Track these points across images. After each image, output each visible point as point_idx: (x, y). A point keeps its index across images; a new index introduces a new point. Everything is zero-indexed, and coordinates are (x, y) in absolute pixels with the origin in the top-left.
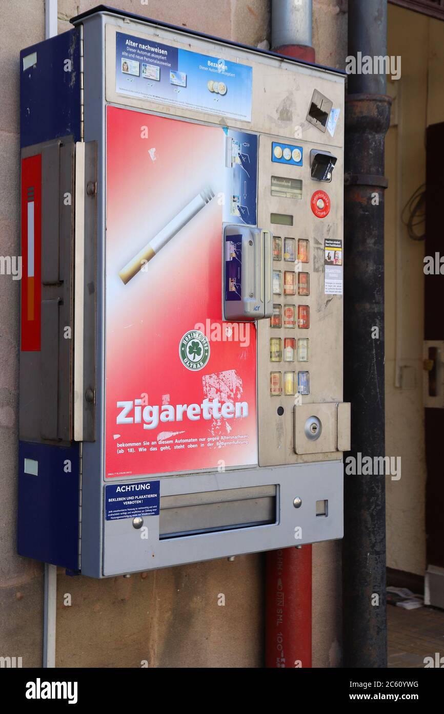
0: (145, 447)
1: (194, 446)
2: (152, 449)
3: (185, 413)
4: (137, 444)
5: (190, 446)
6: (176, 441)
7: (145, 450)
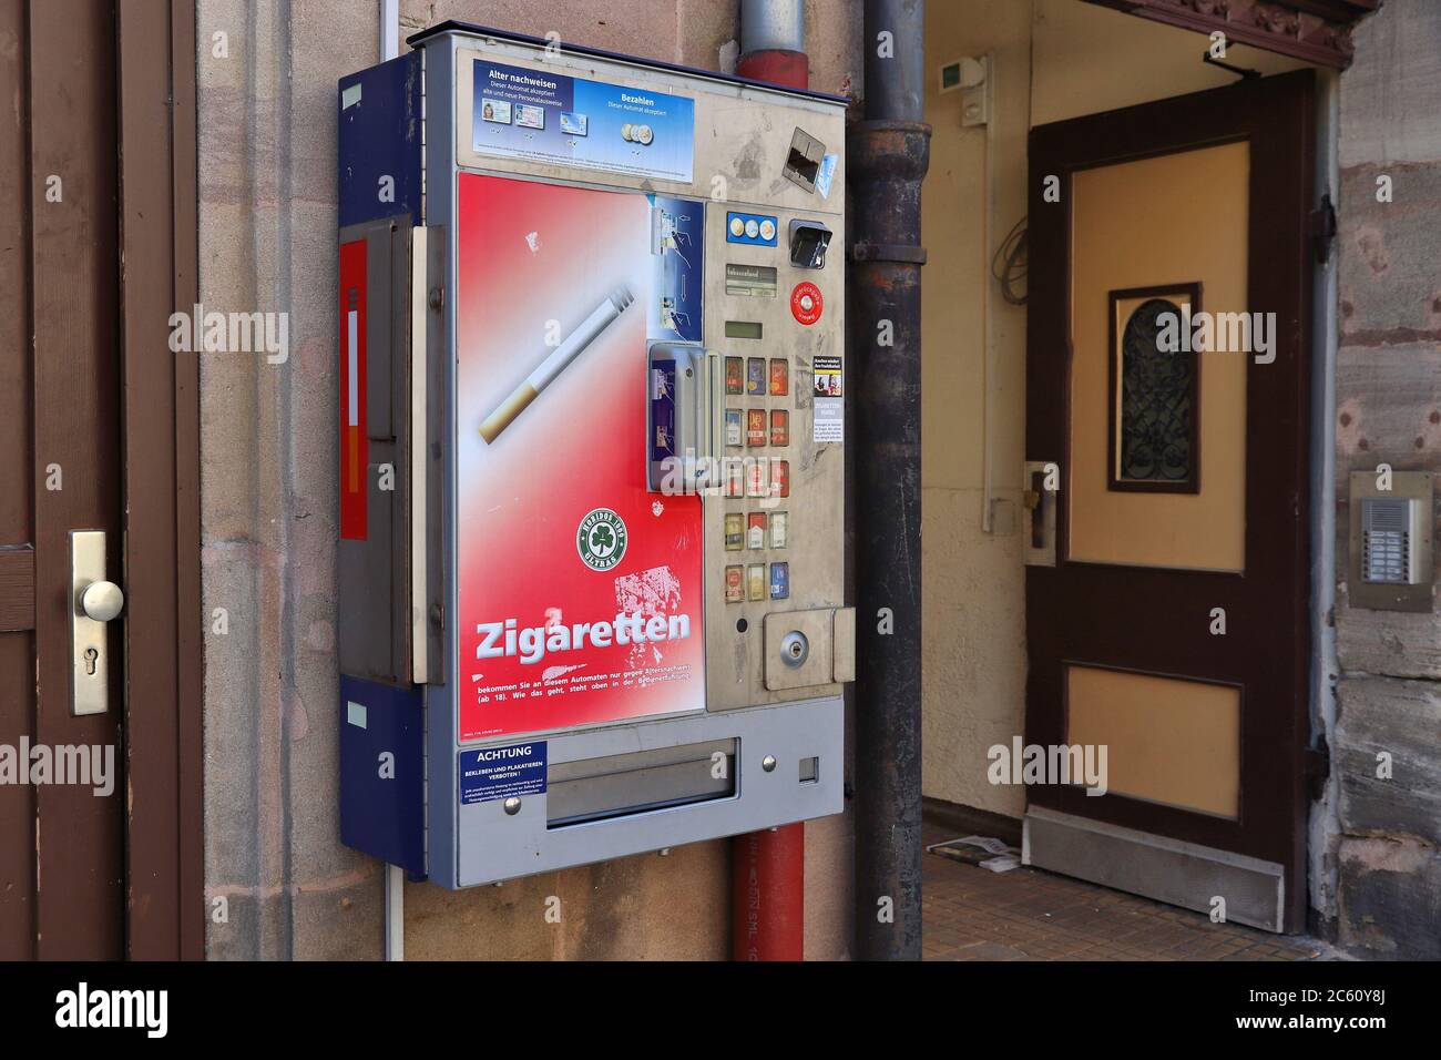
0: (523, 691)
1: (601, 686)
2: (534, 694)
3: (587, 637)
4: (510, 688)
5: (596, 686)
6: (573, 680)
7: (523, 695)
